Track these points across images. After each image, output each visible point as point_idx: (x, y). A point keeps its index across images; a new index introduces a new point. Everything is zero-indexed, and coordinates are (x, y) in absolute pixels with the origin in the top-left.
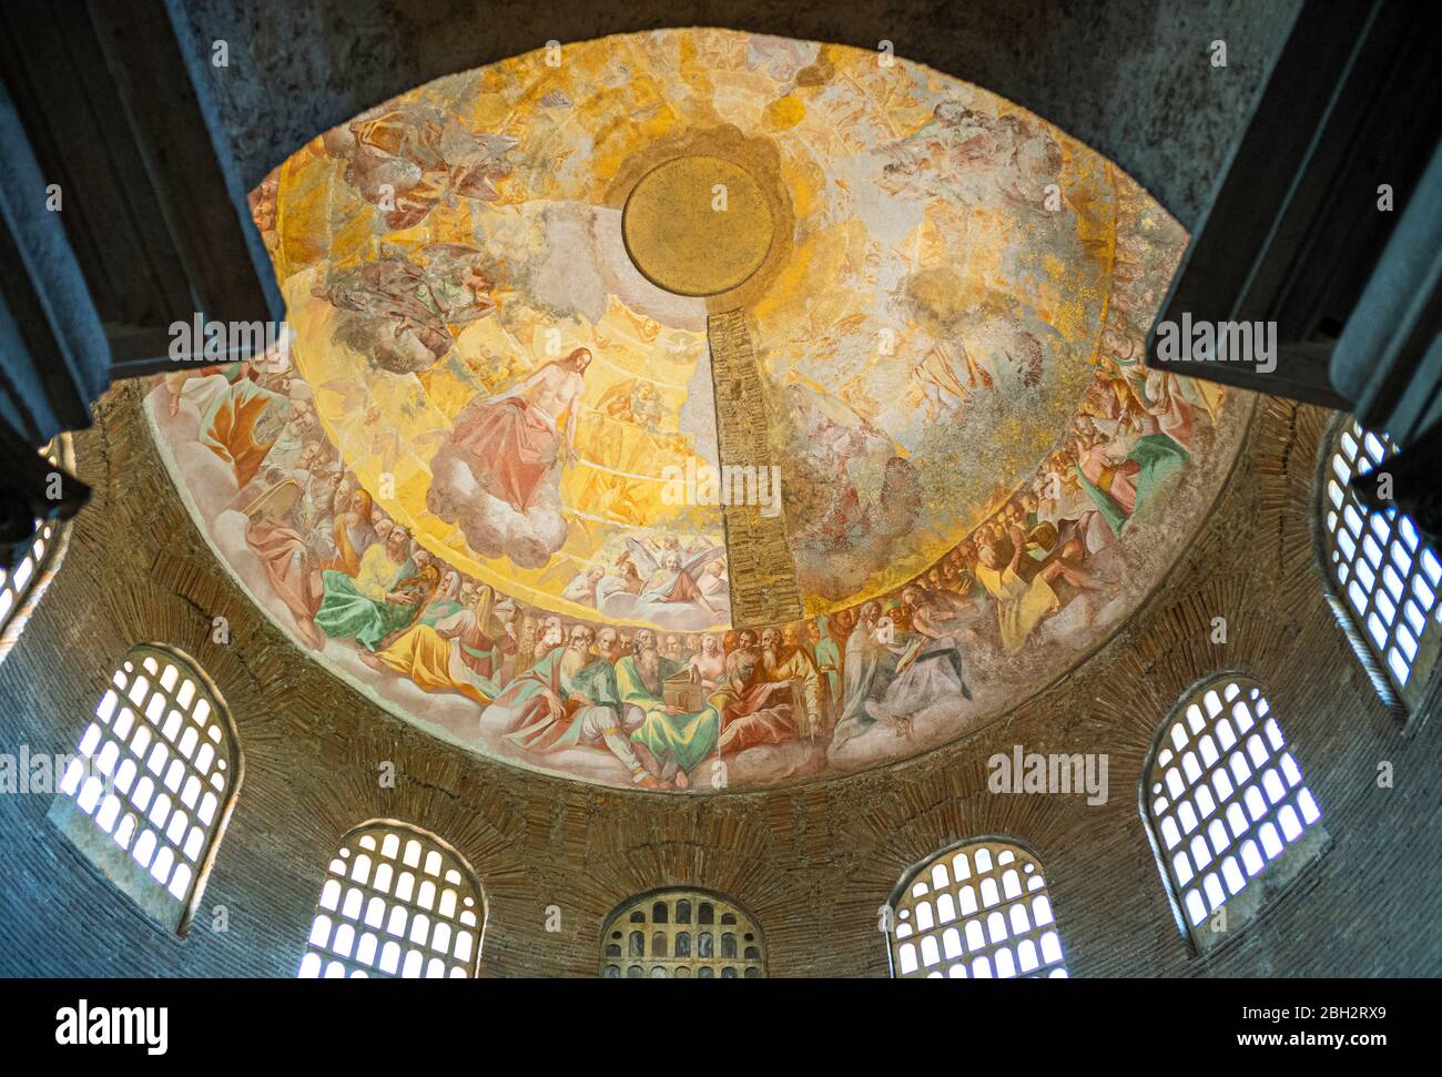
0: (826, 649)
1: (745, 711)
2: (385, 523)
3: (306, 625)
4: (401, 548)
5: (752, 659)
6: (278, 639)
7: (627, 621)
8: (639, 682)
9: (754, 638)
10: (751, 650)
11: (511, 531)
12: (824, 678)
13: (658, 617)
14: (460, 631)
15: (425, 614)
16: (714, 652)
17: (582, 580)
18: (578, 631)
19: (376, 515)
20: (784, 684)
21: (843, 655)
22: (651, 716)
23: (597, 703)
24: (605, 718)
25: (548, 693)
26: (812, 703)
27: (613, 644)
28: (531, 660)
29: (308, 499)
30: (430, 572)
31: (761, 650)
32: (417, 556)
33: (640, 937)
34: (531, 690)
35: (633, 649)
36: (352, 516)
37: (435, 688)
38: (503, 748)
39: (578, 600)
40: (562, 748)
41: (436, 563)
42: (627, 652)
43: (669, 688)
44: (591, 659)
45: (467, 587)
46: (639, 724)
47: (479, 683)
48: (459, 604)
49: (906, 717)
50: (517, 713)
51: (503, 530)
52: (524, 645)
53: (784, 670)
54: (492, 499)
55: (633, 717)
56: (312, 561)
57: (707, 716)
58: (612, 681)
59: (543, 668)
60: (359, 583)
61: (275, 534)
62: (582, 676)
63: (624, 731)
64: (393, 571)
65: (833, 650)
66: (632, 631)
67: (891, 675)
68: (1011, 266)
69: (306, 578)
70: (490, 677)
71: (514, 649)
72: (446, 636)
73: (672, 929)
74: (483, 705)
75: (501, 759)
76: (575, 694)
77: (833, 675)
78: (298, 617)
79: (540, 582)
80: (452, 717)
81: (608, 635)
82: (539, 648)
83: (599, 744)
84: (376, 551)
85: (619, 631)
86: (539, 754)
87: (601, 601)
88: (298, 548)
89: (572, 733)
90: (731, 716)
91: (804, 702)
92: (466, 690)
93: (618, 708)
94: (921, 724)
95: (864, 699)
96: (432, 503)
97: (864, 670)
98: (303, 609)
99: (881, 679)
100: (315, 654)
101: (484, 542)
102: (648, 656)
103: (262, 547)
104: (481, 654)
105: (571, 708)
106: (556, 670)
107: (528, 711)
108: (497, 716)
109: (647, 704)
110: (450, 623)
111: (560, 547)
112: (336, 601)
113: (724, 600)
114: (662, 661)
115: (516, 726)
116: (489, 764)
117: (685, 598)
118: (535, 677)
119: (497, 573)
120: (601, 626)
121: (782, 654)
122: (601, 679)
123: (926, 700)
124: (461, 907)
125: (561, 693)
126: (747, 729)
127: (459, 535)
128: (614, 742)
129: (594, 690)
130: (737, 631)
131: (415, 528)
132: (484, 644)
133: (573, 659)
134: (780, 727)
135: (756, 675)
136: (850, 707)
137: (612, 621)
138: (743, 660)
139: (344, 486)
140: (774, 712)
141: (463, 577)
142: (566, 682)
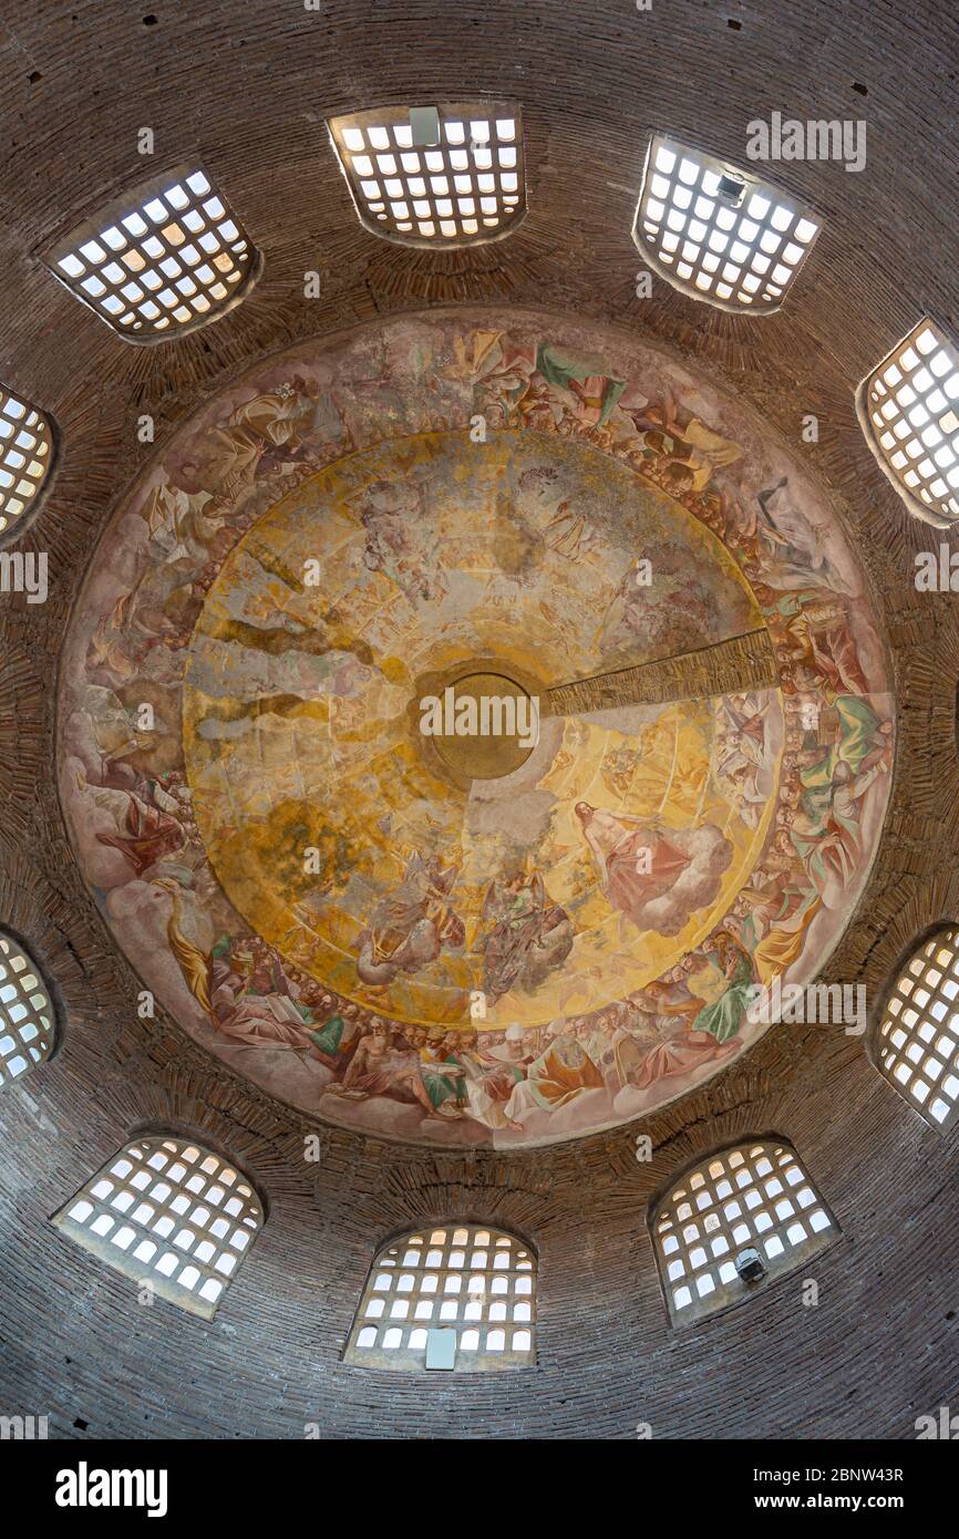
0: (785, 607)
1: (835, 673)
2: (675, 973)
3: (722, 1052)
4: (696, 961)
5: (799, 670)
6: (721, 1079)
7: (776, 777)
8: (819, 766)
9: (784, 668)
10: (793, 671)
11: (703, 871)
12: (806, 606)
13: (774, 752)
14: (766, 919)
15: (747, 948)
16: (797, 702)
17: (745, 814)
18: (780, 819)
19: (667, 980)
20: (813, 640)
21: (786, 592)
22: (843, 757)
23: (831, 804)
24: (842, 796)
25: (821, 847)
26: (822, 615)
27: (791, 789)
28: (796, 859)
29: (636, 1033)
30: (720, 940)
31: (792, 662)
32: (706, 949)
34: (817, 862)
35: (795, 771)
36: (661, 999)
37: (800, 945)
39: (759, 818)
40: (860, 836)
41: (716, 933)
42: (797, 777)
43: (823, 742)
44: (801, 809)
45: (737, 910)
46: (847, 766)
47: (806, 906)
48: (747, 918)
49: (814, 530)
50: (831, 874)
51: (702, 876)
52: (785, 864)
53: (803, 641)
54: (677, 884)
55: (842, 772)
56: (680, 1039)
57: (841, 706)
58: (817, 790)
59: (803, 849)
60: (710, 1000)
61: (649, 1065)
62: (812, 817)
63: (851, 780)
64: (711, 971)
65: (784, 600)
66: (783, 773)
67: (791, 550)
68: (473, 503)
69: (691, 1045)
70: (802, 897)
71: (787, 873)
72: (767, 932)
74: (821, 905)
75: (859, 893)
76: (824, 824)
77: (803, 598)
78: (714, 1057)
79: (744, 849)
80: (823, 934)
82: (789, 853)
83: (859, 803)
84: (693, 984)
85: (782, 783)
86: (862, 857)
87: (760, 798)
88: (668, 1048)
89: (849, 826)
90: (840, 686)
91: (824, 622)
92: (808, 919)
93: (836, 785)
94: (816, 518)
95: (812, 571)
96: (672, 933)
97: (793, 573)
98: (709, 1052)
99: (795, 557)
101: (708, 892)
102: (802, 759)
103: (653, 1077)
104: (786, 904)
105: (834, 827)
106: (806, 839)
107: (831, 865)
108: (830, 894)
109: (834, 760)
110: (759, 926)
111: (720, 831)
112: (716, 1022)
113: (761, 694)
114: (805, 747)
115: (839, 876)
116: (862, 907)
117: (760, 728)
118: (808, 857)
119: (732, 883)
120: (778, 799)
121: (793, 645)
122: (816, 800)
123: (799, 516)
124: (950, 946)
125: (822, 835)
126: (848, 670)
127: (699, 912)
128: (858, 791)
129: (822, 806)
130: (780, 682)
131: (685, 948)
132: (779, 900)
133: (799, 823)
134: (843, 641)
135: (809, 664)
136: (820, 581)
137: (775, 789)
138: (800, 678)
139: (638, 1002)
140: (833, 647)
141: (729, 914)
142: (814, 831)
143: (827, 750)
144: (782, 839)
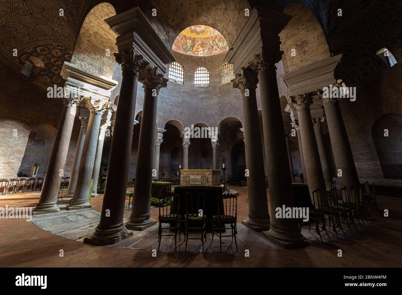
2: (187, 37)
3: (185, 52)
4: (190, 39)
6: (183, 54)
7: (215, 34)
8: (218, 41)
11: (200, 30)
14: (199, 44)
15: (195, 44)
17: (209, 32)
18: (210, 38)
19: (186, 37)
23: (215, 45)
24: (216, 46)
25: (210, 47)
29: (179, 39)
30: (194, 40)
32: (192, 39)
33: (224, 68)
34: (208, 47)
36: (184, 38)
38: (207, 54)
39: (210, 35)
40: (213, 51)
41: (194, 38)
42: (216, 38)
44: (213, 41)
45: (198, 39)
47: (203, 49)
48: (198, 41)
51: (199, 31)
52: (206, 43)
54: (197, 28)
55: (219, 45)
56: (182, 45)
58: (216, 42)
59: (209, 44)
60: (188, 45)
61: (178, 45)
62: (213, 43)
63: (218, 47)
64: (190, 42)
69: (183, 47)
70: (204, 47)
72: (198, 46)
73: (226, 66)
75: (207, 56)
76: (212, 45)
78: (183, 51)
79: (205, 35)
81: (214, 37)
82: (207, 42)
83: (216, 50)
84: (188, 40)
86: (211, 53)
87: (212, 33)
88: (181, 45)
89: (213, 50)
93: (217, 45)
96: (191, 32)
98: (184, 50)
100: (187, 54)
101: (198, 33)
103: (177, 47)
104: (202, 46)
105: (212, 47)
107: (208, 49)
108: (206, 51)
110: (198, 44)
111: (205, 29)
112: (186, 48)
114: (220, 37)
115: (208, 51)
119: (201, 36)
122: (214, 43)
124: (207, 72)
125: (211, 46)
127: (195, 34)
128: (218, 49)
129: (214, 44)
131: (190, 36)
132: (202, 44)
133: (211, 42)
137: (214, 35)
139: (182, 35)
141: (197, 38)
142: (211, 45)
143: (220, 41)
144: (208, 40)
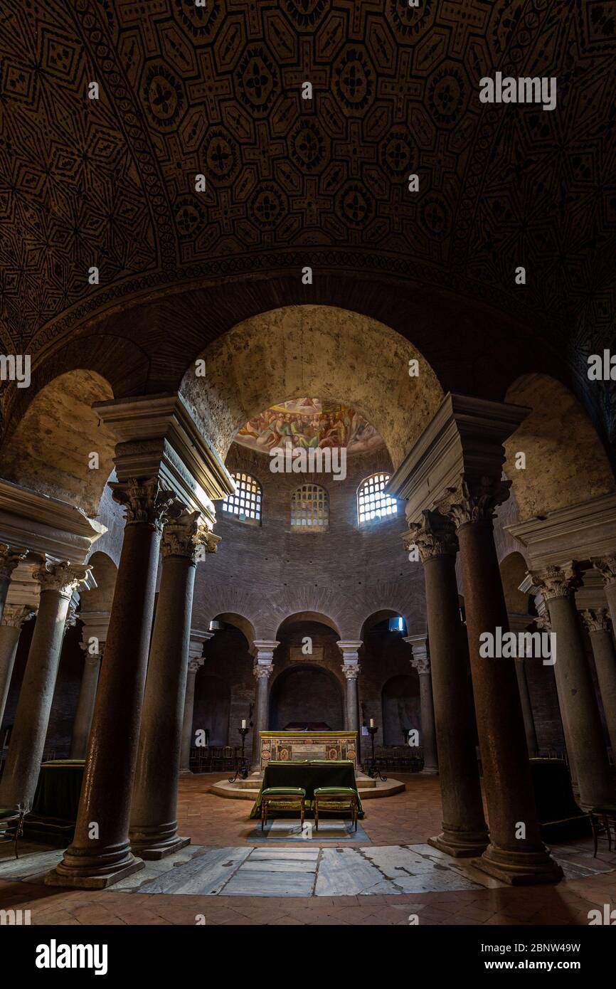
0: (347, 420)
1: (325, 437)
5: (327, 422)
7: (293, 412)
8: (297, 429)
9: (328, 416)
10: (327, 420)
12: (346, 428)
13: (302, 410)
16: (317, 420)
18: (280, 415)
20: (335, 430)
21: (351, 422)
22: (301, 438)
23: (286, 435)
24: (288, 439)
25: (273, 433)
26: (342, 435)
27: (290, 418)
28: (268, 424)
31: (330, 420)
33: (300, 495)
34: (269, 432)
35: (295, 420)
37: (244, 434)
38: (263, 448)
42: (293, 421)
43: (306, 431)
44: (284, 423)
46: (298, 441)
47: (255, 432)
49: (367, 440)
50: (266, 439)
52: (266, 420)
53: (335, 426)
55: (296, 439)
57: (315, 438)
58: (290, 429)
59: (271, 426)
62: (282, 428)
63: (294, 443)
65: (349, 420)
66: (294, 414)
67: (364, 428)
70: (258, 429)
71: (263, 421)
73: (307, 493)
74: (257, 437)
75: (263, 451)
76: (281, 433)
77: (348, 427)
80: (249, 441)
81: (288, 416)
82: (270, 421)
85: (291, 414)
87: (286, 406)
89: (280, 444)
90: (321, 438)
91: (340, 434)
92: (252, 434)
93: (292, 437)
94: (370, 442)
95: (356, 434)
97: (357, 426)
99: (361, 429)
102: (299, 422)
104: (255, 423)
105: (280, 437)
106: (275, 427)
107: (268, 438)
108: (261, 440)
109: (299, 435)
113: (320, 405)
114: (303, 423)
115: (266, 442)
116: (259, 453)
117: (309, 405)
118: (270, 429)
120: (286, 414)
121: (335, 421)
122: (287, 429)
123: (372, 435)
124: (257, 490)
126: (326, 442)
129: (286, 432)
130: (324, 414)
133: (279, 423)
134: (334, 441)
135: (328, 427)
136: (352, 436)
138: (324, 422)
140: (333, 437)
142: (278, 430)
143: (302, 433)
144: (274, 417)
